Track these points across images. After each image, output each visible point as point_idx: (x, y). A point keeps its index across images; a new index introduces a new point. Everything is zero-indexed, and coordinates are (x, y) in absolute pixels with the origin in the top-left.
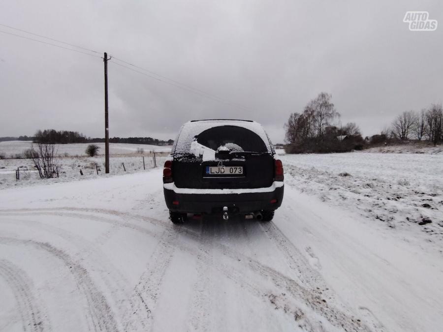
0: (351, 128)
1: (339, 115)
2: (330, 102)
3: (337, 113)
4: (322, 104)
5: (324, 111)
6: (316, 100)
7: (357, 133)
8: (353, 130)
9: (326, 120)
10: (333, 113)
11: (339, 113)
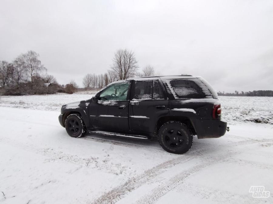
0: (51, 78)
1: (46, 70)
2: (39, 58)
3: (44, 68)
4: (32, 59)
5: (33, 64)
6: (26, 55)
7: (55, 82)
8: (52, 80)
9: (36, 71)
10: (41, 67)
11: (46, 68)
